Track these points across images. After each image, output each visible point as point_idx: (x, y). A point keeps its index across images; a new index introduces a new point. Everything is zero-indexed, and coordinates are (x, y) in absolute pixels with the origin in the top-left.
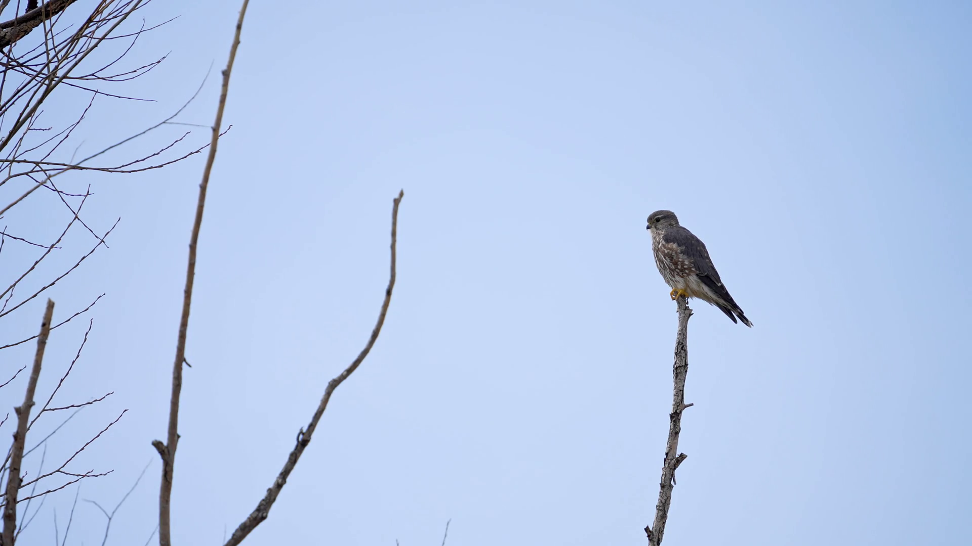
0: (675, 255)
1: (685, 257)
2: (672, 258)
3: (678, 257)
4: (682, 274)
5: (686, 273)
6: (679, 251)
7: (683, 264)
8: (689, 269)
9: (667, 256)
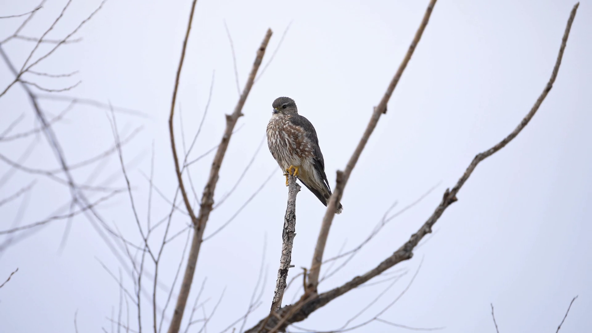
0: (301, 136)
1: (310, 141)
2: (297, 138)
3: (303, 138)
4: (301, 154)
5: (305, 154)
6: (304, 134)
7: (305, 146)
8: (309, 152)
9: (292, 135)
